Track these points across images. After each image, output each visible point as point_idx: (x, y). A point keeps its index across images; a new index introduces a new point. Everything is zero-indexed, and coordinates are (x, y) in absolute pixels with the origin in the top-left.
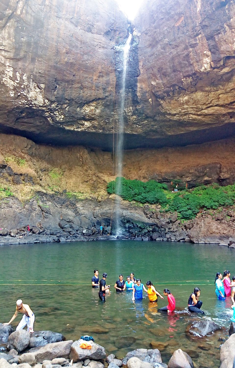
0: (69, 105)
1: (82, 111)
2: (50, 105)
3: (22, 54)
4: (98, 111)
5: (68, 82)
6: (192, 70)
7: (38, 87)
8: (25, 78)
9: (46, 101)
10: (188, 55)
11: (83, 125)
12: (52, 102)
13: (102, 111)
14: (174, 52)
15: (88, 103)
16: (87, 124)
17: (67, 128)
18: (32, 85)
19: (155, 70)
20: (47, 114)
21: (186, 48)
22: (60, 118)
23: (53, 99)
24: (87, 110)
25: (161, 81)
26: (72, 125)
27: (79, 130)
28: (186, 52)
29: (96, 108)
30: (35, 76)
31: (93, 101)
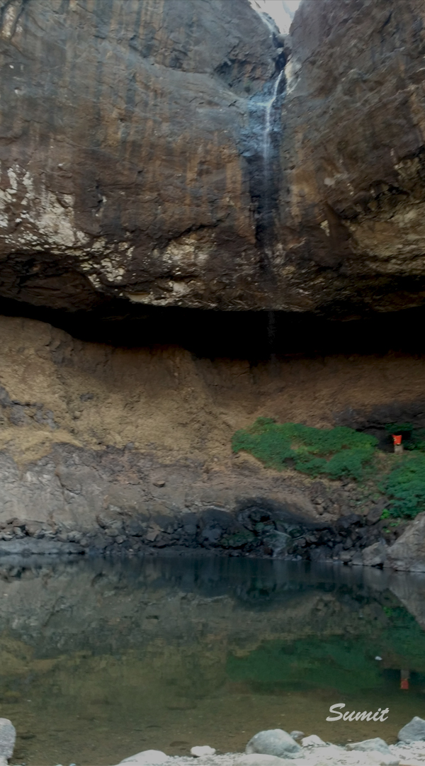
0: (133, 242)
1: (165, 258)
2: (90, 245)
3: (17, 127)
4: (202, 257)
5: (126, 188)
6: (416, 140)
7: (59, 201)
8: (27, 182)
9: (81, 235)
10: (405, 103)
11: (170, 290)
12: (94, 237)
13: (212, 257)
14: (373, 98)
15: (177, 236)
16: (179, 288)
17: (135, 299)
18: (47, 198)
19: (332, 148)
20: (86, 267)
21: (401, 85)
22: (116, 274)
23: (96, 229)
24: (176, 254)
25: (345, 176)
26: (146, 292)
27: (163, 303)
28: (399, 96)
29: (198, 248)
30: (50, 177)
31: (188, 231)
